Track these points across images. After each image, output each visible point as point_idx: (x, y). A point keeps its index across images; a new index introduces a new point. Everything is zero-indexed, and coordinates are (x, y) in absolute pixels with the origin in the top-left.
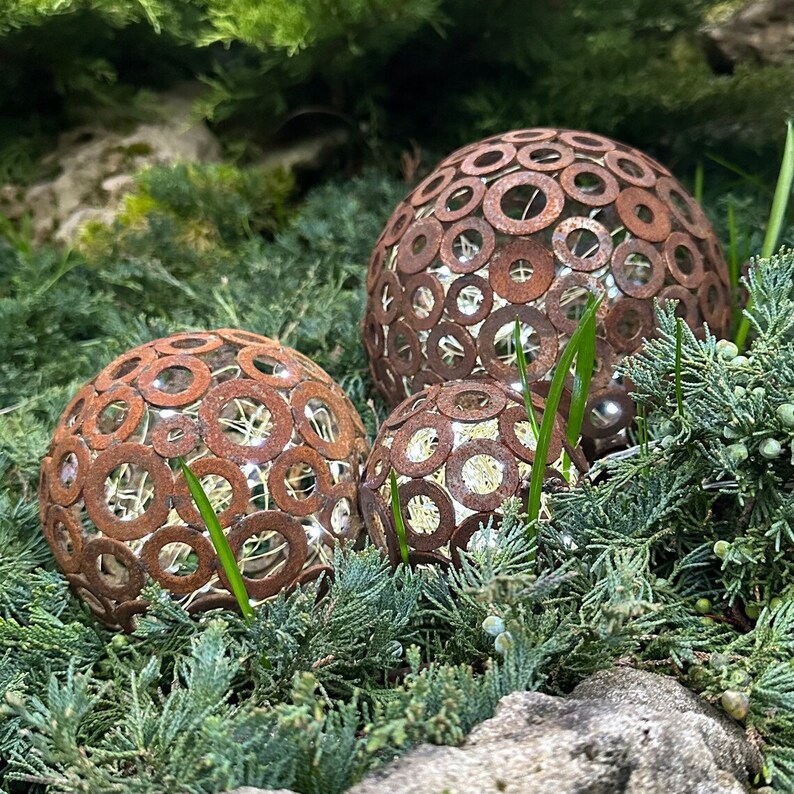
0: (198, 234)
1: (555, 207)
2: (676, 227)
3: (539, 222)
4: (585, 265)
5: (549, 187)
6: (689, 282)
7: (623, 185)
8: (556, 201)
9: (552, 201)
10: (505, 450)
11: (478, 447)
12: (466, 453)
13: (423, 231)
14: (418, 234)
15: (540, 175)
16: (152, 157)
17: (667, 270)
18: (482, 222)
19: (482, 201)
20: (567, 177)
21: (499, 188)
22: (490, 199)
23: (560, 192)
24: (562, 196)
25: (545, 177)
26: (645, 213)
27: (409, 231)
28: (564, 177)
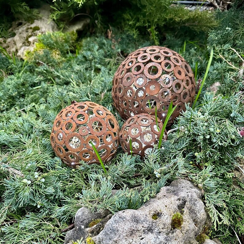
0: (56, 53)
1: (160, 72)
2: (186, 75)
3: (157, 76)
4: (167, 86)
5: (159, 67)
6: (188, 88)
7: (175, 66)
8: (161, 70)
9: (160, 71)
10: (152, 132)
11: (147, 132)
12: (144, 134)
13: (129, 76)
14: (128, 77)
15: (157, 63)
16: (40, 30)
17: (184, 86)
18: (144, 76)
19: (143, 70)
20: (163, 64)
21: (147, 67)
22: (145, 70)
23: (161, 68)
24: (162, 69)
25: (158, 64)
26: (180, 73)
27: (125, 75)
28: (162, 64)
